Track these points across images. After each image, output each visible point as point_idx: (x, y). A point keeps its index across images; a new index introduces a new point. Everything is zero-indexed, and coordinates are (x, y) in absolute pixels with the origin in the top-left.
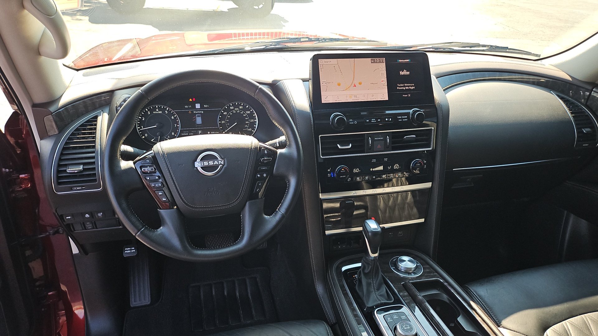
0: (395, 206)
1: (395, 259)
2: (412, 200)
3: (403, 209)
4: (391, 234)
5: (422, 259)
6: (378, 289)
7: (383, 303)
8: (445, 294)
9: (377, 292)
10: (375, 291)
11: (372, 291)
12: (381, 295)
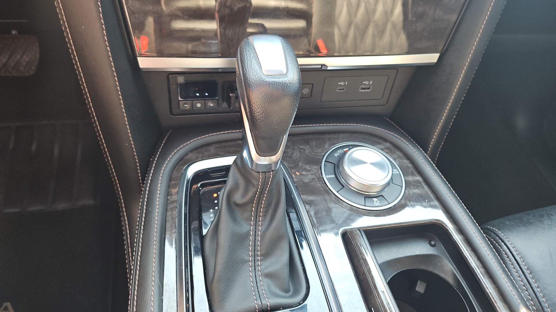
0: (367, 27)
1: (340, 151)
2: (401, 18)
3: (381, 32)
4: (342, 83)
5: (408, 157)
6: (266, 255)
7: (269, 308)
8: (447, 258)
9: (262, 262)
10: (256, 260)
11: (246, 258)
12: (269, 276)
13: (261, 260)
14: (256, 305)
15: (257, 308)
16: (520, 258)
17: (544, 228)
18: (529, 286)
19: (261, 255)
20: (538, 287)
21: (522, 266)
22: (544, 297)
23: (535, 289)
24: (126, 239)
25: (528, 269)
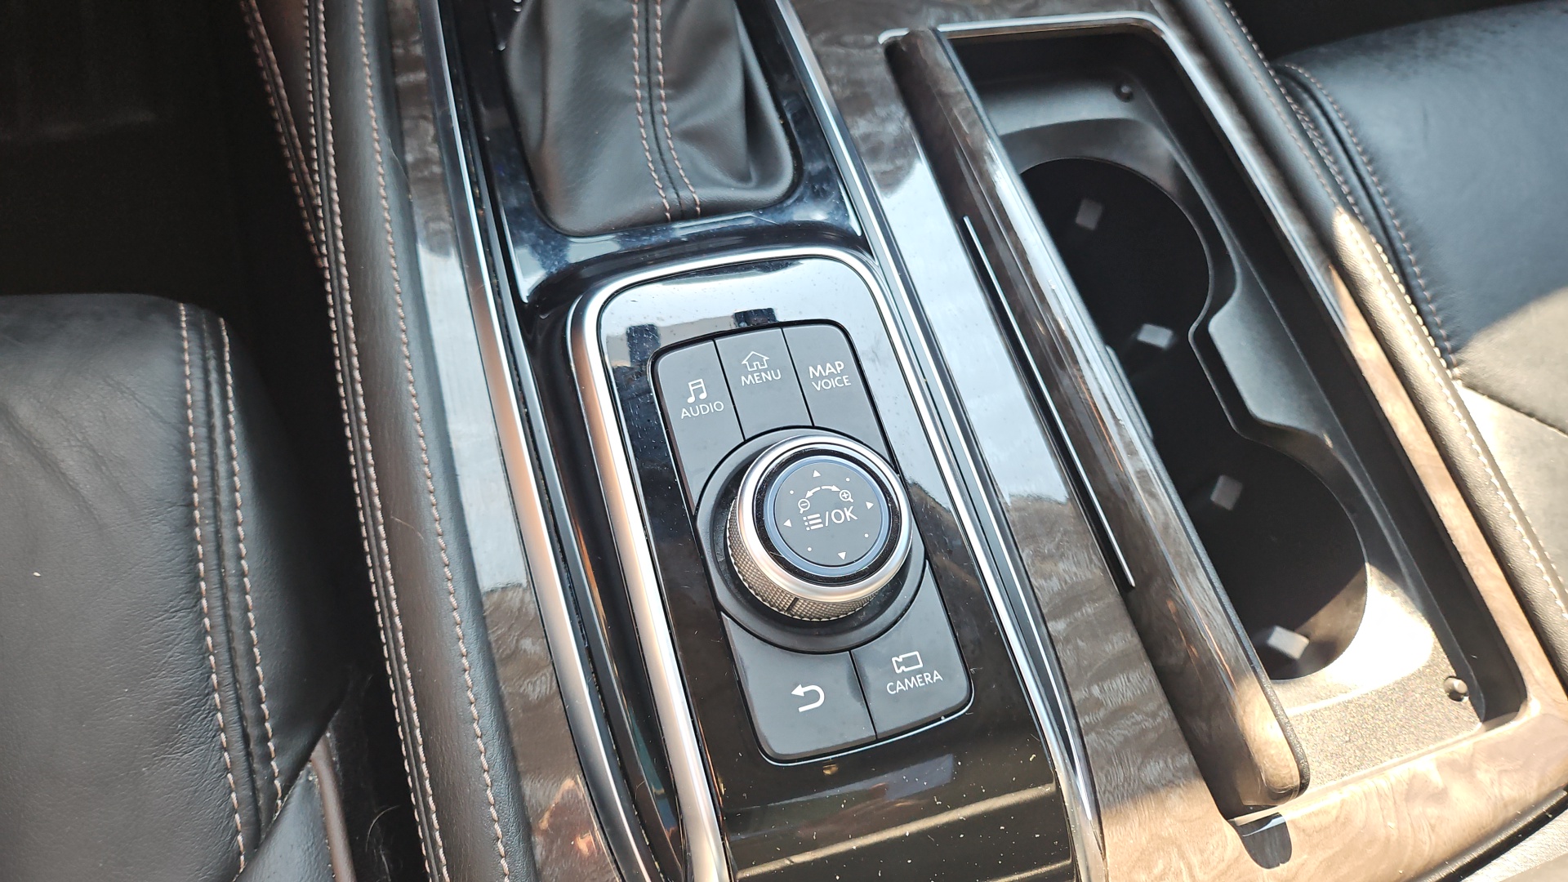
7: (698, 209)
8: (1160, 127)
9: (671, 104)
10: (654, 99)
11: (627, 90)
12: (693, 136)
13: (668, 99)
14: (664, 201)
15: (668, 207)
16: (1347, 127)
17: (1416, 57)
18: (1361, 193)
19: (667, 85)
20: (1384, 194)
21: (1350, 146)
22: (1396, 216)
23: (1378, 200)
24: (278, 105)
25: (1363, 153)
